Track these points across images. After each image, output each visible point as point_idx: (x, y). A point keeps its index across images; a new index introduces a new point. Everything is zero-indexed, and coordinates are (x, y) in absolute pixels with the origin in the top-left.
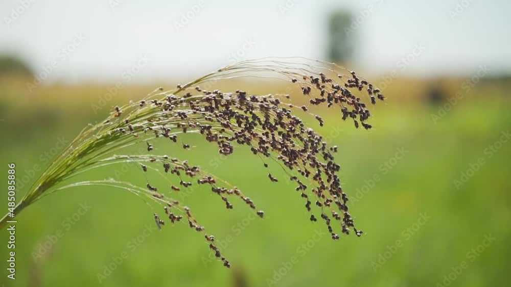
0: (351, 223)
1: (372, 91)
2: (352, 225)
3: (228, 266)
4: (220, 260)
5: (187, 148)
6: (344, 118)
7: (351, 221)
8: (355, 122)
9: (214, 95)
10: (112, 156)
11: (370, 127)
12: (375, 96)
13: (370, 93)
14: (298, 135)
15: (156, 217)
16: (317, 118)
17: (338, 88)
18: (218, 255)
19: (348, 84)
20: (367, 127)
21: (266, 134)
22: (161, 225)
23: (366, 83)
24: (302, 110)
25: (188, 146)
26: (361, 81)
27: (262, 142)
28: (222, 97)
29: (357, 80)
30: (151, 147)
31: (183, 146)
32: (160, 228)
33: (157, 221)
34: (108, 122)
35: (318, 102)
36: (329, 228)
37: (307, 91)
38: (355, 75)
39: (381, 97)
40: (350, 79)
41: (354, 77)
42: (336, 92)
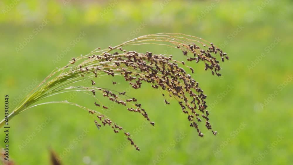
0: (210, 127)
1: (223, 54)
2: (211, 129)
3: (139, 150)
4: (134, 147)
5: (115, 84)
6: (206, 69)
7: (210, 126)
8: (213, 72)
9: (134, 54)
10: (69, 87)
11: (220, 75)
12: (224, 57)
13: (221, 55)
14: (182, 78)
15: (96, 122)
16: (191, 69)
17: (204, 52)
18: (132, 143)
19: (209, 50)
20: (219, 75)
21: (164, 78)
22: (99, 127)
23: (219, 50)
24: (182, 64)
25: (115, 83)
26: (216, 49)
27: (161, 81)
28: (137, 55)
29: (214, 48)
30: (94, 83)
31: (113, 83)
32: (99, 129)
33: (96, 125)
34: (67, 67)
35: (192, 59)
36: (198, 130)
37: (186, 53)
38: (213, 45)
39: (227, 58)
40: (210, 47)
41: (213, 46)
42: (202, 55)
